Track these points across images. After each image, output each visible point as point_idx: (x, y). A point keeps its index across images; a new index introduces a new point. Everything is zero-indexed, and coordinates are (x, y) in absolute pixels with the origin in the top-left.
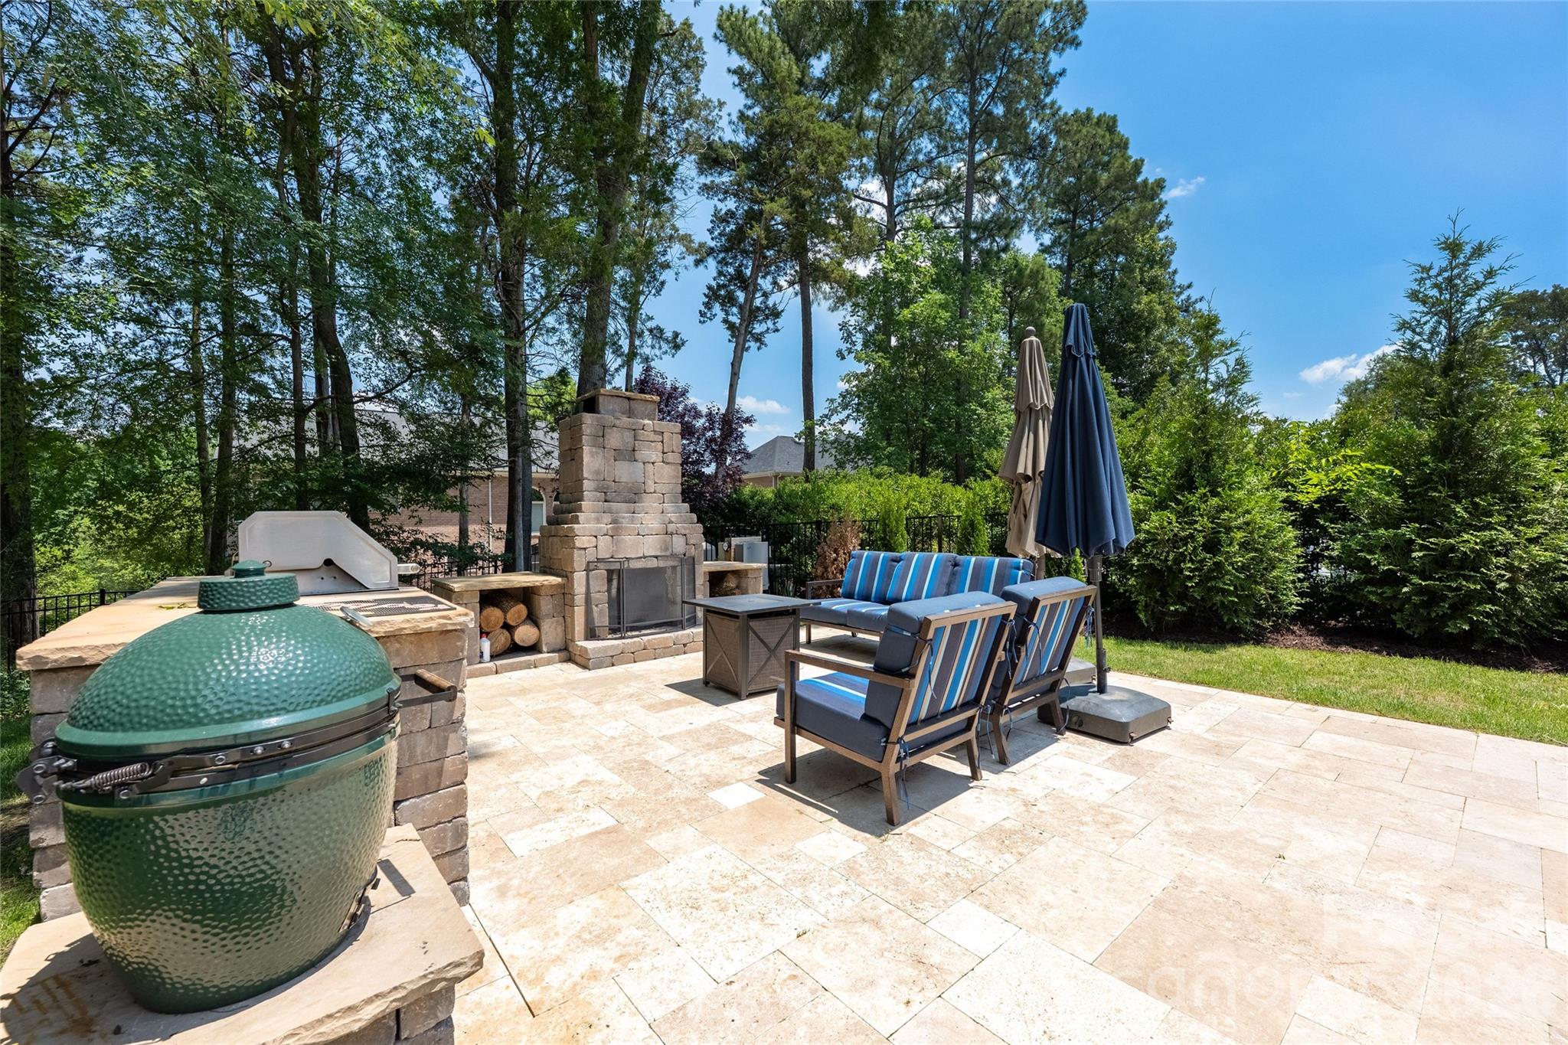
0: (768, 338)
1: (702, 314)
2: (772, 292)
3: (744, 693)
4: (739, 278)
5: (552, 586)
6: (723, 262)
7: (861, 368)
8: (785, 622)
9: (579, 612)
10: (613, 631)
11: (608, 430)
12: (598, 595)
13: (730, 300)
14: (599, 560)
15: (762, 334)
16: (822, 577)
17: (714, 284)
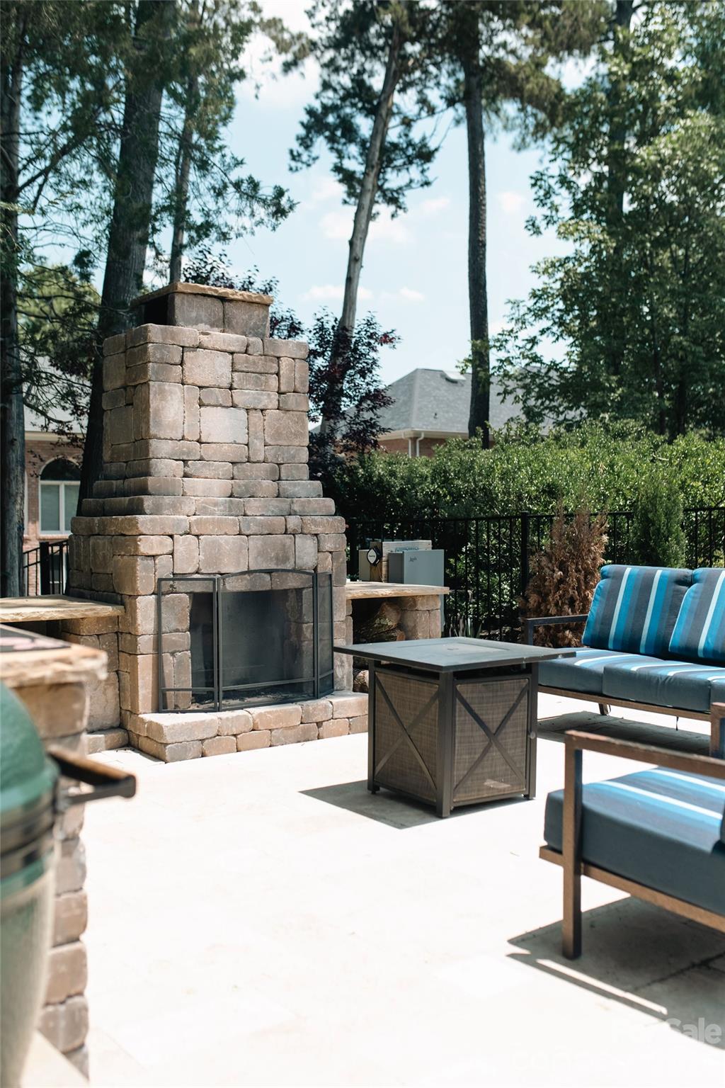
0: (408, 198)
1: (295, 157)
2: (419, 116)
3: (447, 806)
4: (360, 90)
5: (99, 619)
6: (332, 66)
7: (567, 248)
8: (513, 686)
9: (145, 664)
10: (199, 698)
11: (188, 355)
12: (175, 637)
13: (349, 131)
14: (178, 577)
15: (400, 190)
16: (538, 612)
17: (317, 106)
